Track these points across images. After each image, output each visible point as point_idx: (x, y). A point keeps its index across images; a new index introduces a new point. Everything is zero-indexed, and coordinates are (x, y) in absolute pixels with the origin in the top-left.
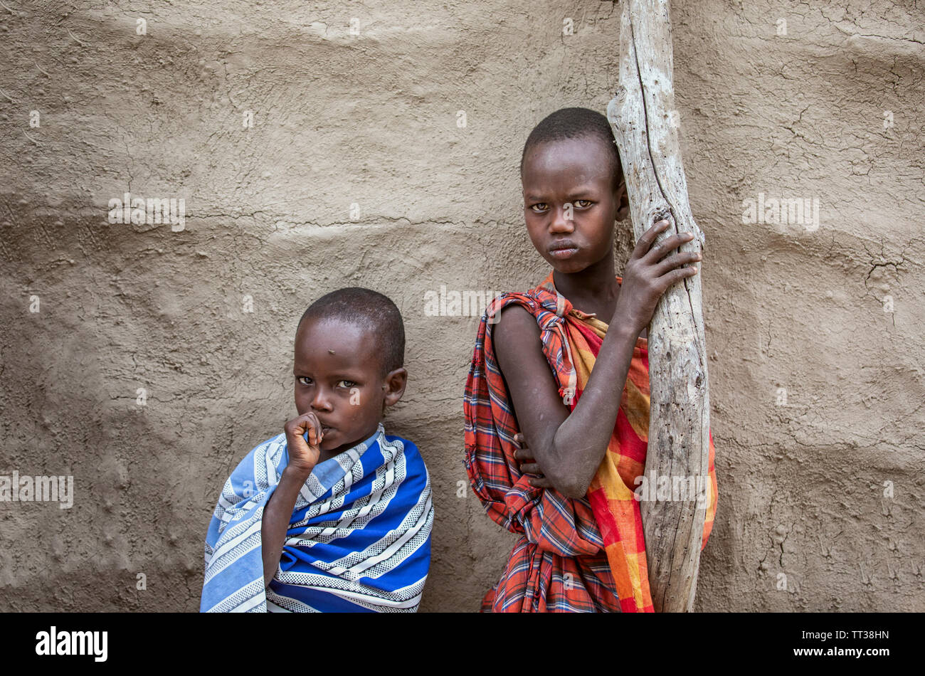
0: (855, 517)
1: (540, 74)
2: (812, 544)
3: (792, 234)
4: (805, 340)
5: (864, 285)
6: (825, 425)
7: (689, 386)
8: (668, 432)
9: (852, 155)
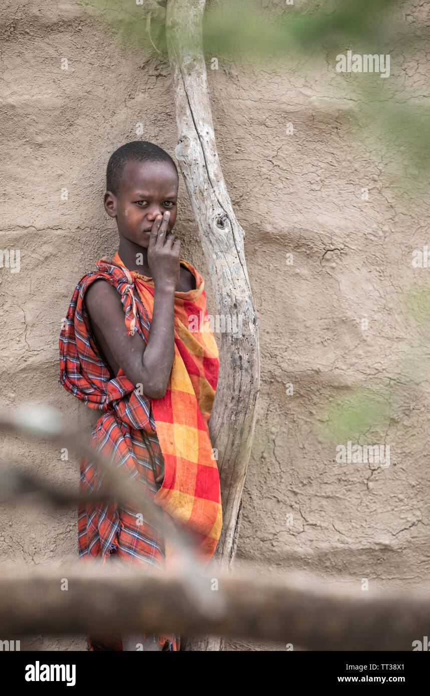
0: (319, 420)
1: (112, 127)
2: (292, 440)
3: (275, 231)
4: (283, 302)
5: (319, 264)
6: (299, 358)
7: (250, 324)
8: (238, 353)
9: (310, 177)
